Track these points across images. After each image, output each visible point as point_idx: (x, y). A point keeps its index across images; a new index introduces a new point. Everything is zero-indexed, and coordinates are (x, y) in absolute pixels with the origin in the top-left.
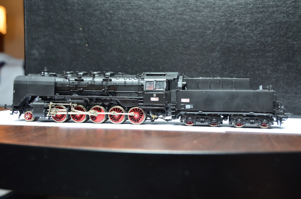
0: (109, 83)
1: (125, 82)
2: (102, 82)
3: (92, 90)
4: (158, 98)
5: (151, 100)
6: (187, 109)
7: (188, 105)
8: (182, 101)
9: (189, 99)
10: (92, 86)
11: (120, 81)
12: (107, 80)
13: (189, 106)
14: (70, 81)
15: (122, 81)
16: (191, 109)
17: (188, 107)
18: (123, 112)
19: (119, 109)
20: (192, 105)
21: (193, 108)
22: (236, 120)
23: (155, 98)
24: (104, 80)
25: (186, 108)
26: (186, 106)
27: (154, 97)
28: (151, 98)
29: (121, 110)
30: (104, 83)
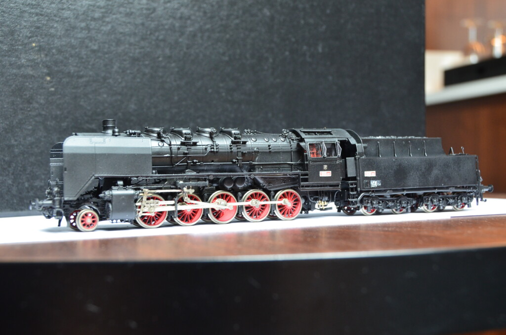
0: (243, 149)
1: (269, 146)
2: (231, 146)
3: (213, 161)
4: (331, 172)
5: (320, 176)
6: (373, 188)
7: (374, 182)
8: (365, 176)
9: (375, 172)
10: (214, 154)
11: (257, 144)
12: (239, 142)
13: (376, 182)
14: (172, 146)
15: (261, 144)
16: (378, 187)
17: (374, 184)
18: (267, 200)
19: (260, 195)
20: (379, 181)
21: (382, 185)
22: (432, 201)
23: (326, 172)
24: (233, 142)
25: (372, 186)
26: (371, 183)
27: (325, 170)
28: (320, 172)
29: (264, 197)
30: (234, 149)
